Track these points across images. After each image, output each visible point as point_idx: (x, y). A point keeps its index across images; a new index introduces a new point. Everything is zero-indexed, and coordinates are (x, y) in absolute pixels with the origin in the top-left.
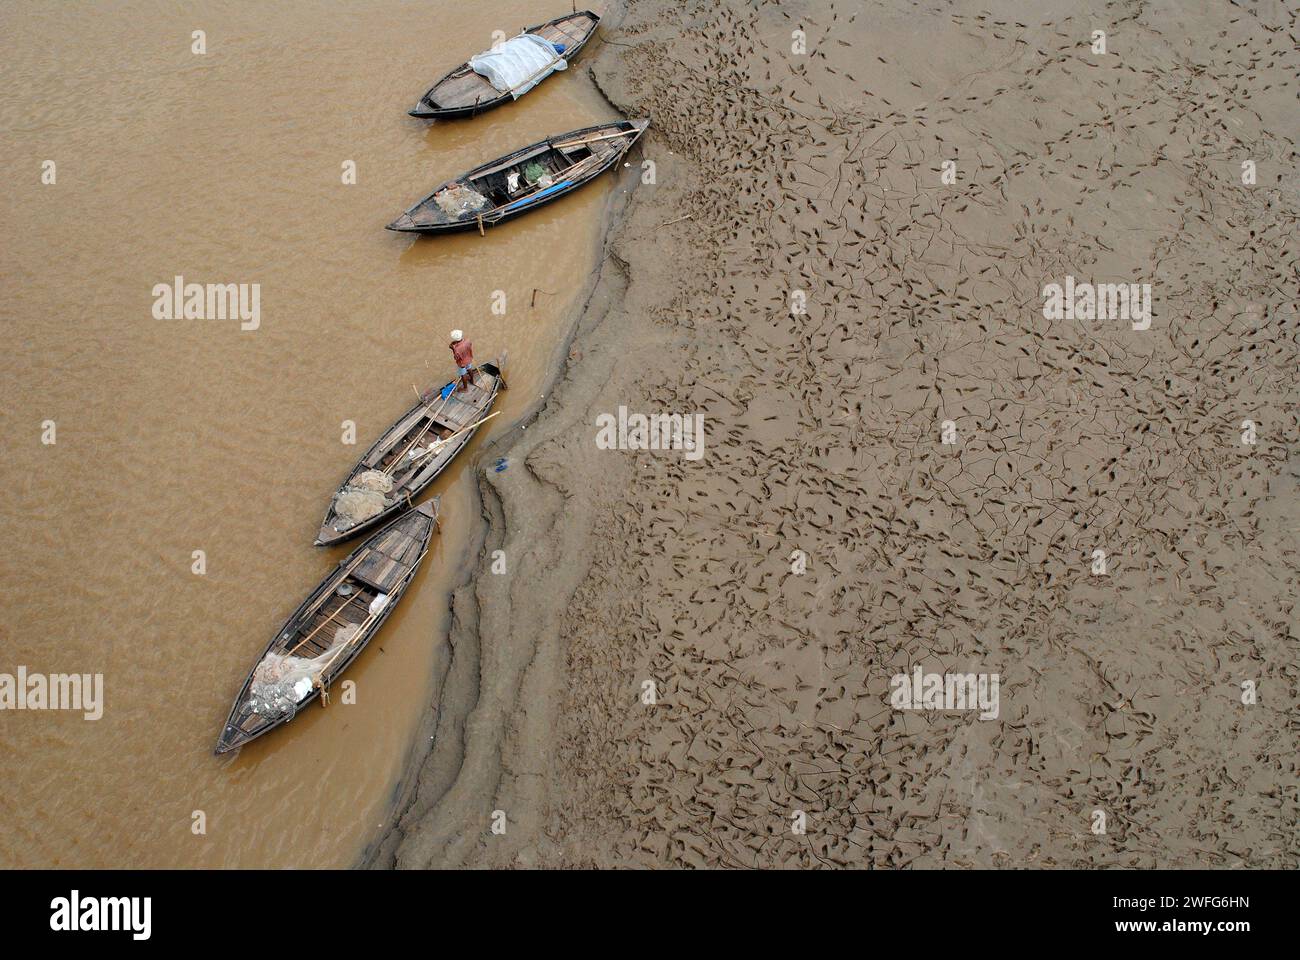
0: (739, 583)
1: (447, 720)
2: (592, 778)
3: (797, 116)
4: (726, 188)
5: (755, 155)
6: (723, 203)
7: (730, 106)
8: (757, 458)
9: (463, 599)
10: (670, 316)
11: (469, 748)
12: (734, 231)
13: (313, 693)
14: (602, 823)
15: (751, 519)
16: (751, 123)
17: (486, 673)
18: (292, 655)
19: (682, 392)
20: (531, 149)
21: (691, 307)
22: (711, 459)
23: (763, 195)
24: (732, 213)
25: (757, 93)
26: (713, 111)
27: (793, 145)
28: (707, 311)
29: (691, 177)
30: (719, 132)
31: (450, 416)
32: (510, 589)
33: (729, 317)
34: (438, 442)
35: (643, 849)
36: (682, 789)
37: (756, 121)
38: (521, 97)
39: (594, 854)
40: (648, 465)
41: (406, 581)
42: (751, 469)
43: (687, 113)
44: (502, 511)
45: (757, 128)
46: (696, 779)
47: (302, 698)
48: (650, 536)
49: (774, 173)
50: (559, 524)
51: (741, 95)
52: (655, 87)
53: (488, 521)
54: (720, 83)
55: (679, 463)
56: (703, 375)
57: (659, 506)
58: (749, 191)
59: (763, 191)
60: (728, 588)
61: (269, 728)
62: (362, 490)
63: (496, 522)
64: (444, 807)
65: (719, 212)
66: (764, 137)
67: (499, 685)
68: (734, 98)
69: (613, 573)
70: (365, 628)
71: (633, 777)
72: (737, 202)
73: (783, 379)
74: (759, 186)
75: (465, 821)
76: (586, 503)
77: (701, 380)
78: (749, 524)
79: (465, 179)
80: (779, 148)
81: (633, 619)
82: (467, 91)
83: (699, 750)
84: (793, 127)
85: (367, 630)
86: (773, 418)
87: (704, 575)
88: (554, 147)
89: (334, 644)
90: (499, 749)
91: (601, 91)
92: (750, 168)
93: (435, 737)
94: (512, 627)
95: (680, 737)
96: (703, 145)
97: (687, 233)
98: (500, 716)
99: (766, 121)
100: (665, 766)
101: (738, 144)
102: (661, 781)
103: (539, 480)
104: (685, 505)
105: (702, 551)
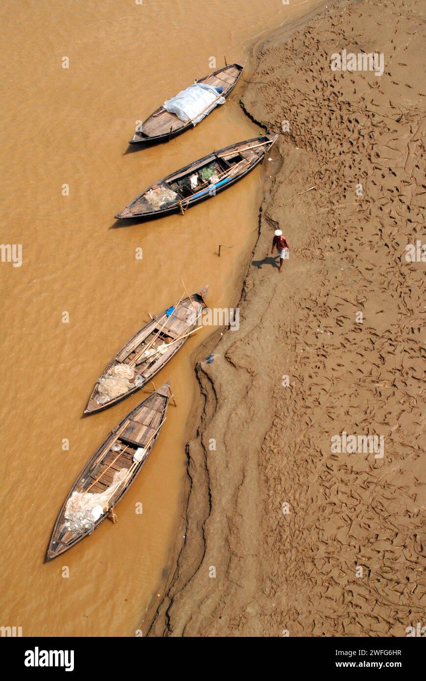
0: (370, 420)
1: (193, 526)
2: (288, 555)
3: (376, 116)
4: (336, 167)
5: (352, 144)
6: (334, 177)
7: (333, 114)
8: (374, 338)
9: (195, 447)
10: (308, 253)
11: (208, 541)
12: (343, 194)
13: (104, 515)
14: (299, 583)
15: (374, 379)
16: (346, 123)
17: (214, 493)
18: (89, 492)
19: (321, 301)
20: (204, 159)
21: (320, 246)
22: (344, 342)
23: (360, 169)
24: (341, 183)
25: (349, 103)
26: (322, 118)
27: (376, 134)
28: (331, 247)
29: (312, 163)
30: (327, 131)
31: (171, 328)
32: (224, 438)
33: (346, 250)
34: (164, 345)
35: (327, 597)
36: (347, 556)
37: (350, 121)
38: (198, 124)
39: (296, 603)
40: (304, 350)
41: (155, 438)
42: (371, 346)
43: (305, 122)
44: (213, 388)
45: (351, 126)
46: (357, 550)
47: (97, 519)
48: (310, 395)
49: (365, 153)
50: (251, 393)
51: (338, 106)
52: (283, 108)
53: (205, 396)
54: (324, 100)
55: (324, 347)
56: (333, 289)
57: (313, 375)
58: (350, 167)
59: (359, 166)
60: (364, 424)
61: (79, 540)
62: (115, 378)
63: (211, 395)
64: (196, 581)
65: (332, 183)
66: (356, 131)
67: (223, 500)
68: (334, 108)
69: (288, 421)
70: (133, 471)
71: (315, 553)
72: (344, 175)
73: (385, 286)
74: (356, 164)
75: (210, 588)
76: (266, 378)
77: (333, 293)
78: (373, 382)
79: (163, 182)
80: (367, 137)
81: (305, 450)
82: (165, 124)
83: (355, 530)
84: (374, 123)
85: (134, 472)
86: (382, 312)
87: (348, 418)
88: (219, 156)
89: (114, 482)
90: (227, 540)
91: (248, 114)
92: (349, 152)
93: (186, 536)
94: (227, 462)
95: (342, 523)
96: (318, 141)
97: (313, 199)
98: (225, 519)
99: (357, 121)
100: (335, 543)
101: (341, 137)
102: (334, 552)
103: (235, 366)
104: (330, 374)
105: (345, 402)
